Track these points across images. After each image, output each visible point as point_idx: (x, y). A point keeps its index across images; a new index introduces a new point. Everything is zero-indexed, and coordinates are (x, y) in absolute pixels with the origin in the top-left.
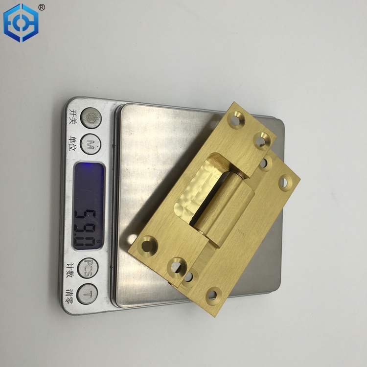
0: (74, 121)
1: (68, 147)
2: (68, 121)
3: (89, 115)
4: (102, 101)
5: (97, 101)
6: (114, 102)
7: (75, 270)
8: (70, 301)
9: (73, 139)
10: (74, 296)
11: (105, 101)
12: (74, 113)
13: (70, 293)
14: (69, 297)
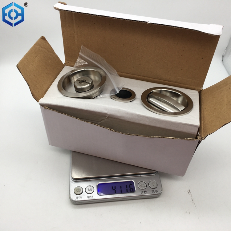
0: (80, 197)
1: (92, 199)
2: (81, 200)
3: (77, 191)
4: (70, 187)
5: (71, 189)
6: (71, 183)
7: (143, 191)
8: (156, 191)
9: (88, 197)
10: (154, 190)
11: (71, 186)
12: (77, 198)
13: (153, 191)
14: (155, 191)
